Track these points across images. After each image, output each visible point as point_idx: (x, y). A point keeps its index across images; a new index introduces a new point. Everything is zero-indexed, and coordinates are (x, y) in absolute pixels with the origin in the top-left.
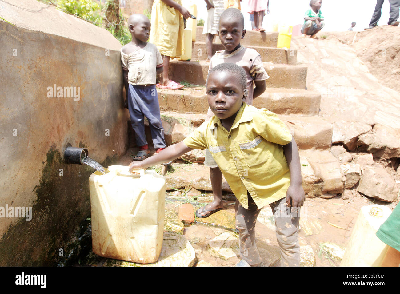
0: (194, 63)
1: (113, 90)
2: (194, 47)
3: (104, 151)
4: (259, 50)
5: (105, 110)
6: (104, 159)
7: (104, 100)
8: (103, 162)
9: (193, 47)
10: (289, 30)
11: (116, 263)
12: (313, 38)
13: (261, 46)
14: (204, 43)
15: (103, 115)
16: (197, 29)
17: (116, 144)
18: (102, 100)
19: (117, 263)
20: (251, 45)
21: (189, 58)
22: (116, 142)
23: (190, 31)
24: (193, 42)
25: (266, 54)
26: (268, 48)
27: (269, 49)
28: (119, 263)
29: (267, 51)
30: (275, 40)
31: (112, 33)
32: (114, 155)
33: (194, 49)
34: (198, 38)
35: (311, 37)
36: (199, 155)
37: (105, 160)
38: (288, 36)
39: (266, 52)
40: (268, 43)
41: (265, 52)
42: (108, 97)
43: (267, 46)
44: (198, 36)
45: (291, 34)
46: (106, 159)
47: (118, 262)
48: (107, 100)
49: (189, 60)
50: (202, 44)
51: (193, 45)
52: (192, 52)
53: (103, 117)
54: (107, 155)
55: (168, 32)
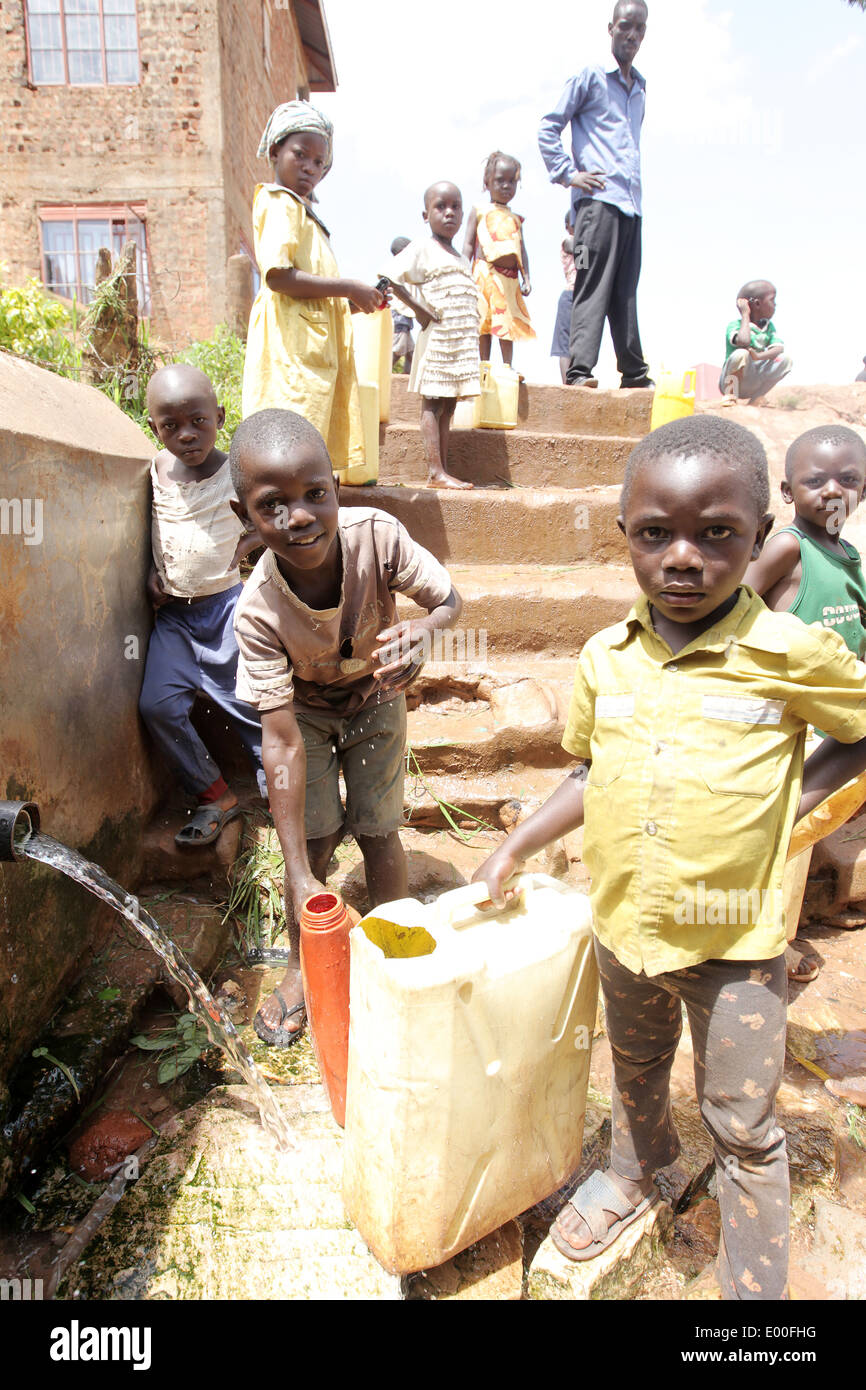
0: (388, 494)
1: (121, 591)
2: (386, 441)
3: (94, 802)
4: (597, 445)
5: (95, 661)
6: (93, 831)
7: (93, 626)
8: (89, 840)
9: (382, 442)
10: (687, 384)
11: (146, 1218)
12: (756, 405)
13: (601, 434)
14: (417, 427)
15: (90, 677)
16: (394, 381)
17: (133, 775)
18: (87, 627)
19: (150, 1218)
20: (568, 431)
21: (370, 477)
22: (134, 767)
23: (374, 389)
24: (383, 424)
25: (618, 458)
26: (622, 439)
27: (626, 444)
28: (158, 1217)
29: (621, 450)
30: (644, 416)
31: (113, 399)
32: (129, 814)
33: (386, 448)
34: (395, 411)
35: (750, 403)
36: (419, 799)
37: (96, 835)
38: (684, 401)
39: (618, 452)
40: (622, 423)
41: (616, 454)
42: (105, 614)
43: (619, 435)
44: (395, 406)
45: (692, 394)
46: (101, 829)
47: (151, 1214)
48: (102, 626)
49: (371, 484)
50: (412, 431)
51: (382, 434)
52: (380, 458)
53: (89, 684)
54: (104, 813)
55: (302, 391)
